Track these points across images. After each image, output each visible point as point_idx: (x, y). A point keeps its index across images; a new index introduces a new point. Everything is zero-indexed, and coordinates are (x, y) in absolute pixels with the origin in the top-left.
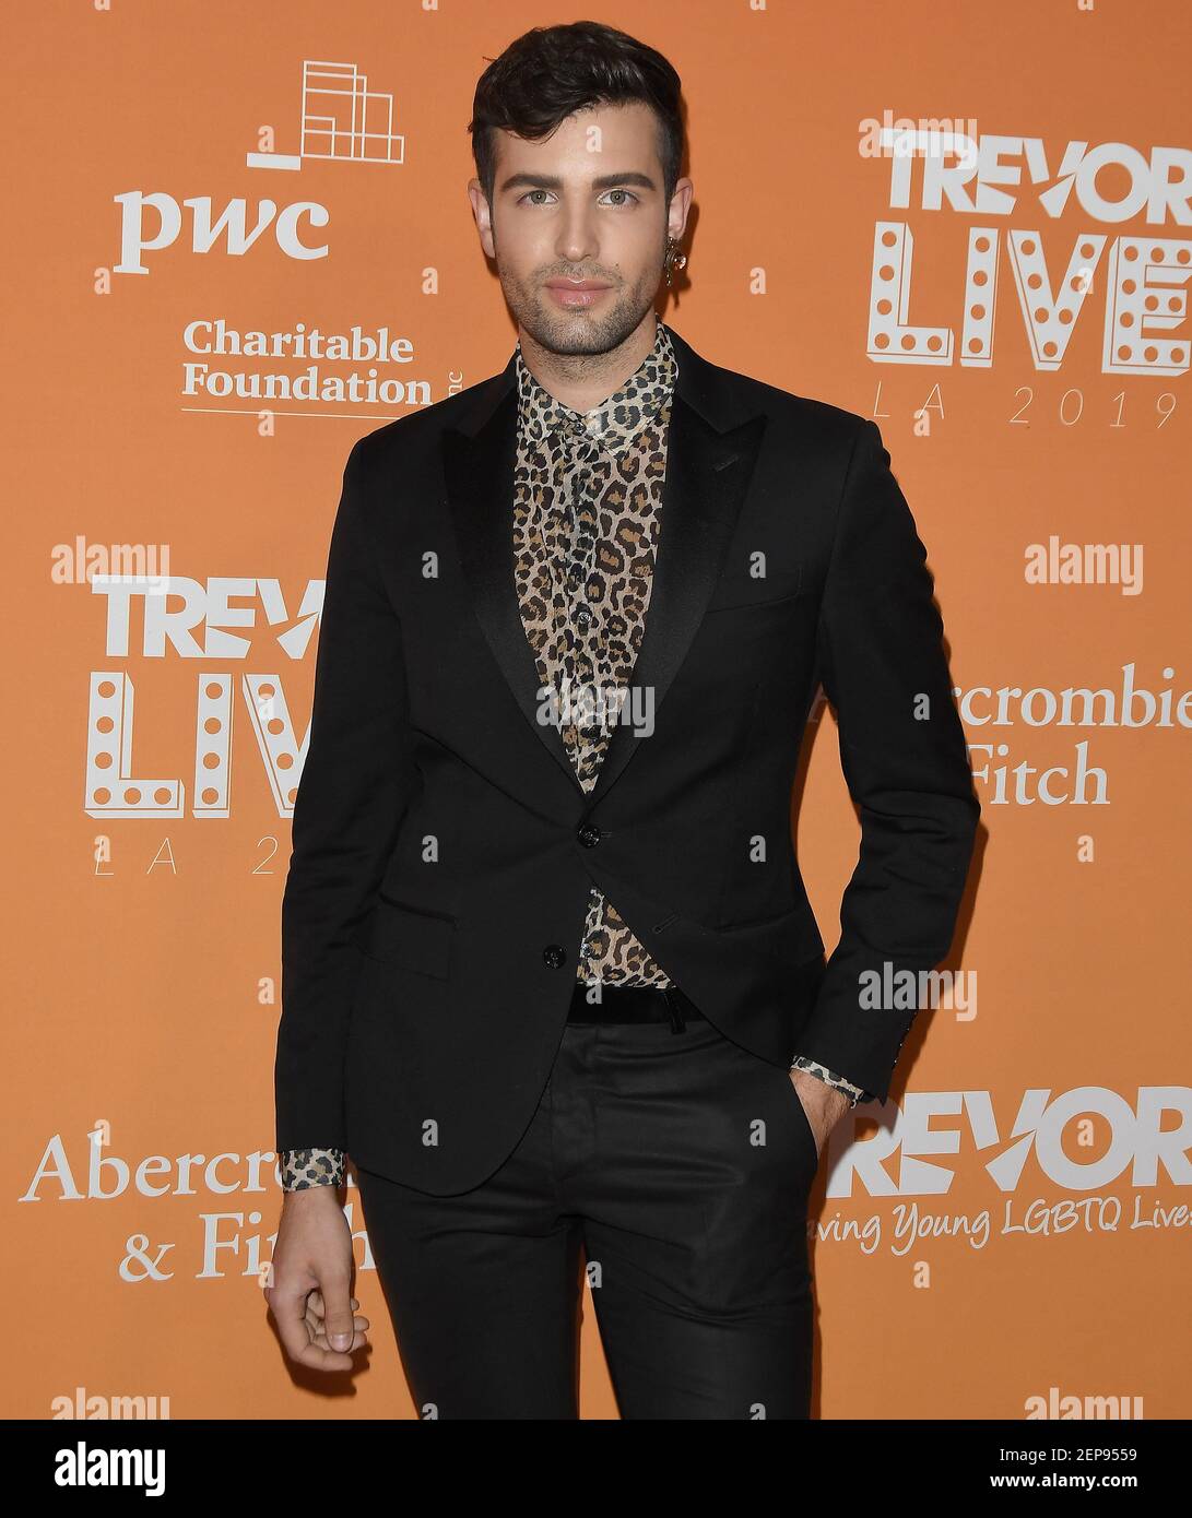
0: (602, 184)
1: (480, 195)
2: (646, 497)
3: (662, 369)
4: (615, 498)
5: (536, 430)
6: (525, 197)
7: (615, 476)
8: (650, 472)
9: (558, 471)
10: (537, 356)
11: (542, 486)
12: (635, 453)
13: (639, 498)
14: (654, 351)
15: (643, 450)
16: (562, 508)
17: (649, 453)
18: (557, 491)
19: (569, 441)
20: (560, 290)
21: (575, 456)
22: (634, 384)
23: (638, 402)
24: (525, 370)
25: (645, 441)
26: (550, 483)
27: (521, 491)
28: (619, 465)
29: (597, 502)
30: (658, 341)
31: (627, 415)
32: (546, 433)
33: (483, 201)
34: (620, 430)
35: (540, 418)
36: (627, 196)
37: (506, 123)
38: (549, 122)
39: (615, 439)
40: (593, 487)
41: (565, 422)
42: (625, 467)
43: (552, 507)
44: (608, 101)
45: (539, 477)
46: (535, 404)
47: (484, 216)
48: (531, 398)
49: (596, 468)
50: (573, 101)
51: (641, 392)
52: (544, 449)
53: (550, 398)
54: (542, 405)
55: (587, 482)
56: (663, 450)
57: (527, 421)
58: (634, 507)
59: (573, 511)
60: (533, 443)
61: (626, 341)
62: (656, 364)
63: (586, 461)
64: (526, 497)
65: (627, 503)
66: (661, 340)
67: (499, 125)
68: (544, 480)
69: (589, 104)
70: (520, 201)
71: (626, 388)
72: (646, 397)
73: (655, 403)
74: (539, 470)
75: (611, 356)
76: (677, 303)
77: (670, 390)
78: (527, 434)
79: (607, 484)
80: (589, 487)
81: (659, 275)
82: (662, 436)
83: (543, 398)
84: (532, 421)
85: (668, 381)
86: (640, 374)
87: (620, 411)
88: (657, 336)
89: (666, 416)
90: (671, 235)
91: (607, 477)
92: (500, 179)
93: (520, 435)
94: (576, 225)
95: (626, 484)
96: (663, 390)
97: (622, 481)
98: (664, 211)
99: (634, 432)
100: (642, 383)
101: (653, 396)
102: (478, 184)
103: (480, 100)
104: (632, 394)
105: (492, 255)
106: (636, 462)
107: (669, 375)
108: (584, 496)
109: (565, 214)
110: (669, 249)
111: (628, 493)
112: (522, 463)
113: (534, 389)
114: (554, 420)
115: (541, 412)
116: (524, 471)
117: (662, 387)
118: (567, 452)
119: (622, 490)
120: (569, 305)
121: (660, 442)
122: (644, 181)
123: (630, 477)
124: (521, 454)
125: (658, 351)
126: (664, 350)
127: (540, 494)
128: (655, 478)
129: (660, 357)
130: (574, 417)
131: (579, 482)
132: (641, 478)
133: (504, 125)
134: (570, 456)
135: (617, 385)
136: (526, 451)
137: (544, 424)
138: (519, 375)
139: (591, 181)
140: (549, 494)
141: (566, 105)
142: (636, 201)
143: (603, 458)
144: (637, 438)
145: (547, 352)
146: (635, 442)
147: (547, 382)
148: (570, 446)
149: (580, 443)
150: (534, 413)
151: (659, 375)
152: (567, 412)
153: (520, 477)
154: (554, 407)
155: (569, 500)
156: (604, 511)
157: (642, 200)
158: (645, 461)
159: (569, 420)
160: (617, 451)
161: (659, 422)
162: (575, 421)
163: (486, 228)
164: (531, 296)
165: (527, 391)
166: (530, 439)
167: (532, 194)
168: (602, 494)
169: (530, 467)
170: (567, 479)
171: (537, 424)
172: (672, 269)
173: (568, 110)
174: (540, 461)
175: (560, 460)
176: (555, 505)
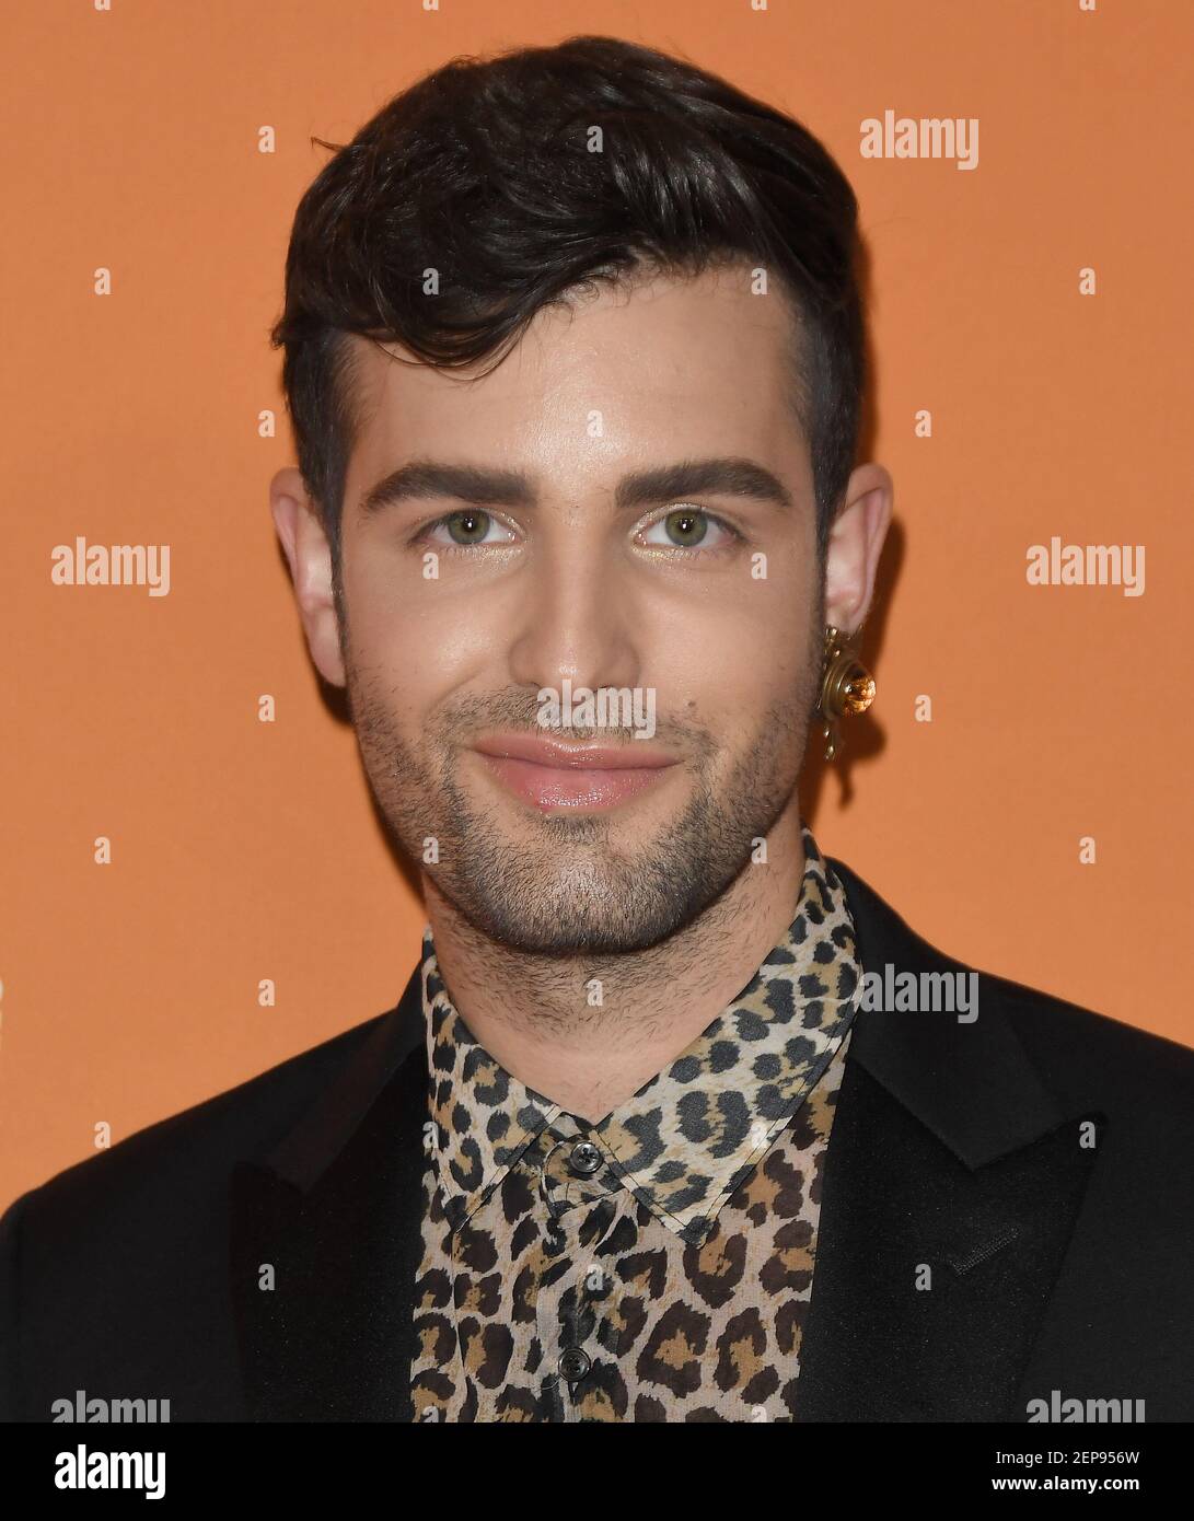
0: (643, 491)
1: (304, 513)
2: (760, 1348)
3: (811, 985)
4: (675, 1352)
5: (466, 1165)
6: (431, 526)
7: (679, 1288)
8: (773, 1277)
9: (524, 1281)
10: (473, 960)
11: (483, 1321)
12: (734, 1223)
13: (742, 1350)
14: (788, 937)
15: (758, 1216)
16: (534, 1383)
17: (774, 1223)
18: (521, 1334)
19: (557, 1195)
20: (522, 767)
21: (574, 1236)
22: (729, 1032)
23: (742, 1080)
24: (441, 1000)
25: (764, 1190)
26: (504, 1315)
27: (430, 1337)
28: (691, 1257)
29: (627, 1365)
30: (801, 910)
31: (715, 1117)
32: (493, 1174)
33: (313, 530)
34: (696, 1159)
35: (478, 1133)
36: (712, 528)
37: (378, 323)
38: (494, 322)
39: (681, 1184)
40: (618, 1323)
41: (547, 1143)
42: (708, 1263)
43: (510, 1378)
44: (659, 259)
45: (474, 1295)
46: (463, 1094)
47: (316, 571)
48: (455, 1076)
49: (626, 1270)
50: (560, 263)
51: (750, 1052)
52: (491, 1220)
53: (503, 1075)
54: (483, 1095)
55: (602, 1310)
56: (810, 1213)
57: (444, 1141)
58: (726, 1377)
59: (563, 1390)
60: (458, 1202)
61: (714, 911)
62: (792, 974)
63: (600, 1252)
64: (444, 1354)
65: (708, 1364)
66: (811, 907)
67: (359, 328)
68: (490, 1305)
69: (606, 269)
70: (419, 537)
71: (707, 1044)
72: (766, 1065)
73: (789, 1081)
74: (476, 1277)
75: (671, 956)
76: (847, 795)
77: (835, 1043)
78: (445, 1173)
79: (655, 1311)
80: (606, 1323)
81: (803, 731)
82: (810, 1173)
83: (485, 1075)
84: (456, 1140)
85: (830, 1017)
86: (745, 1003)
87: (692, 1106)
88: (802, 894)
89: (823, 1119)
90: (833, 619)
91: (657, 1290)
92: (363, 475)
93: (428, 1180)
94: (574, 602)
95: (706, 1310)
96: (812, 1045)
97: (697, 1303)
98: (812, 561)
99: (734, 1163)
100: (753, 1028)
101: (785, 1063)
102: (297, 486)
103: (304, 258)
104: (724, 1057)
105: (336, 677)
106: (737, 1247)
107: (831, 1002)
108: (593, 1349)
109: (542, 573)
110: (829, 660)
111: (712, 1338)
112: (435, 1258)
113: (463, 1051)
114: (516, 1136)
115: (481, 1114)
116: (437, 1279)
117: (813, 1034)
118: (553, 1226)
119: (695, 1328)
120: (546, 809)
121: (805, 1191)
122: (757, 481)
123: (716, 1290)
124: (434, 1232)
125: (800, 936)
126: (819, 933)
127: (475, 1343)
128: (787, 1294)
129: (804, 953)
130: (569, 1128)
131: (578, 1313)
132: (749, 1294)
133: (369, 328)
134: (561, 1235)
135: (683, 1037)
136: (444, 1228)
137: (487, 1148)
138: (428, 1010)
139: (611, 479)
140: (499, 1343)
141: (544, 274)
142: (738, 539)
143: (650, 1239)
144: (744, 1177)
145: (489, 948)
146: (737, 1193)
147: (500, 1032)
148: (561, 1208)
149: (587, 1198)
150: (462, 1119)
151: (801, 1002)
152: (550, 1114)
153: (428, 1298)
154: (515, 1100)
155: (551, 1363)
156: (646, 1388)
157: (751, 533)
158: (761, 1244)
159: (557, 1136)
160: (686, 1217)
161: (803, 1138)
162: (573, 1140)
163: (324, 605)
164: (437, 775)
165: (445, 1058)
166: (453, 1189)
167: (449, 519)
168: (641, 1341)
169: (455, 1269)
170: (546, 1301)
171: (470, 1148)
172: (836, 713)
173: (551, 288)
174: (479, 1250)
175: (532, 1250)
176: (516, 1375)
